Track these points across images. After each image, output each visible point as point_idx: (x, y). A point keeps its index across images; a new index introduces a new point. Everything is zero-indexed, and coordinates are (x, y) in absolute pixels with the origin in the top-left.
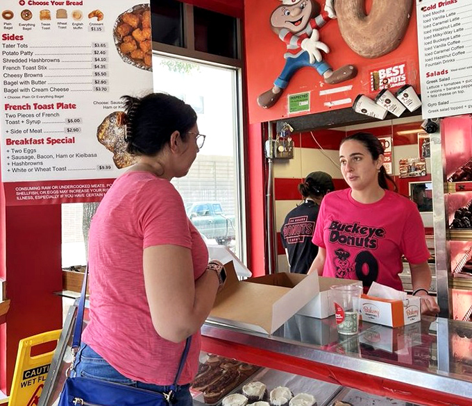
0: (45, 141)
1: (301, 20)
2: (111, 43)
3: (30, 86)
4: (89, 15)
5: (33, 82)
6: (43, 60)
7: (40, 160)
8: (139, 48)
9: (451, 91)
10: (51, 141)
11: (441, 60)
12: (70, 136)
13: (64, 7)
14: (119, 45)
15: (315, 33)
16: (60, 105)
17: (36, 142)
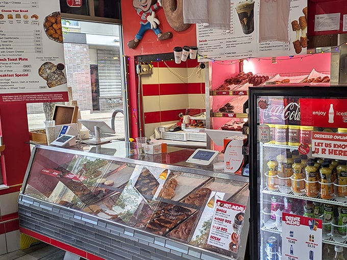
0: (14, 75)
1: (146, 5)
2: (43, 30)
3: (5, 50)
4: (32, 17)
5: (7, 48)
6: (11, 38)
7: (13, 84)
8: (56, 32)
9: (209, 50)
10: (17, 75)
11: (204, 35)
12: (26, 73)
13: (19, 13)
14: (46, 31)
15: (153, 13)
16: (20, 59)
17: (10, 76)
